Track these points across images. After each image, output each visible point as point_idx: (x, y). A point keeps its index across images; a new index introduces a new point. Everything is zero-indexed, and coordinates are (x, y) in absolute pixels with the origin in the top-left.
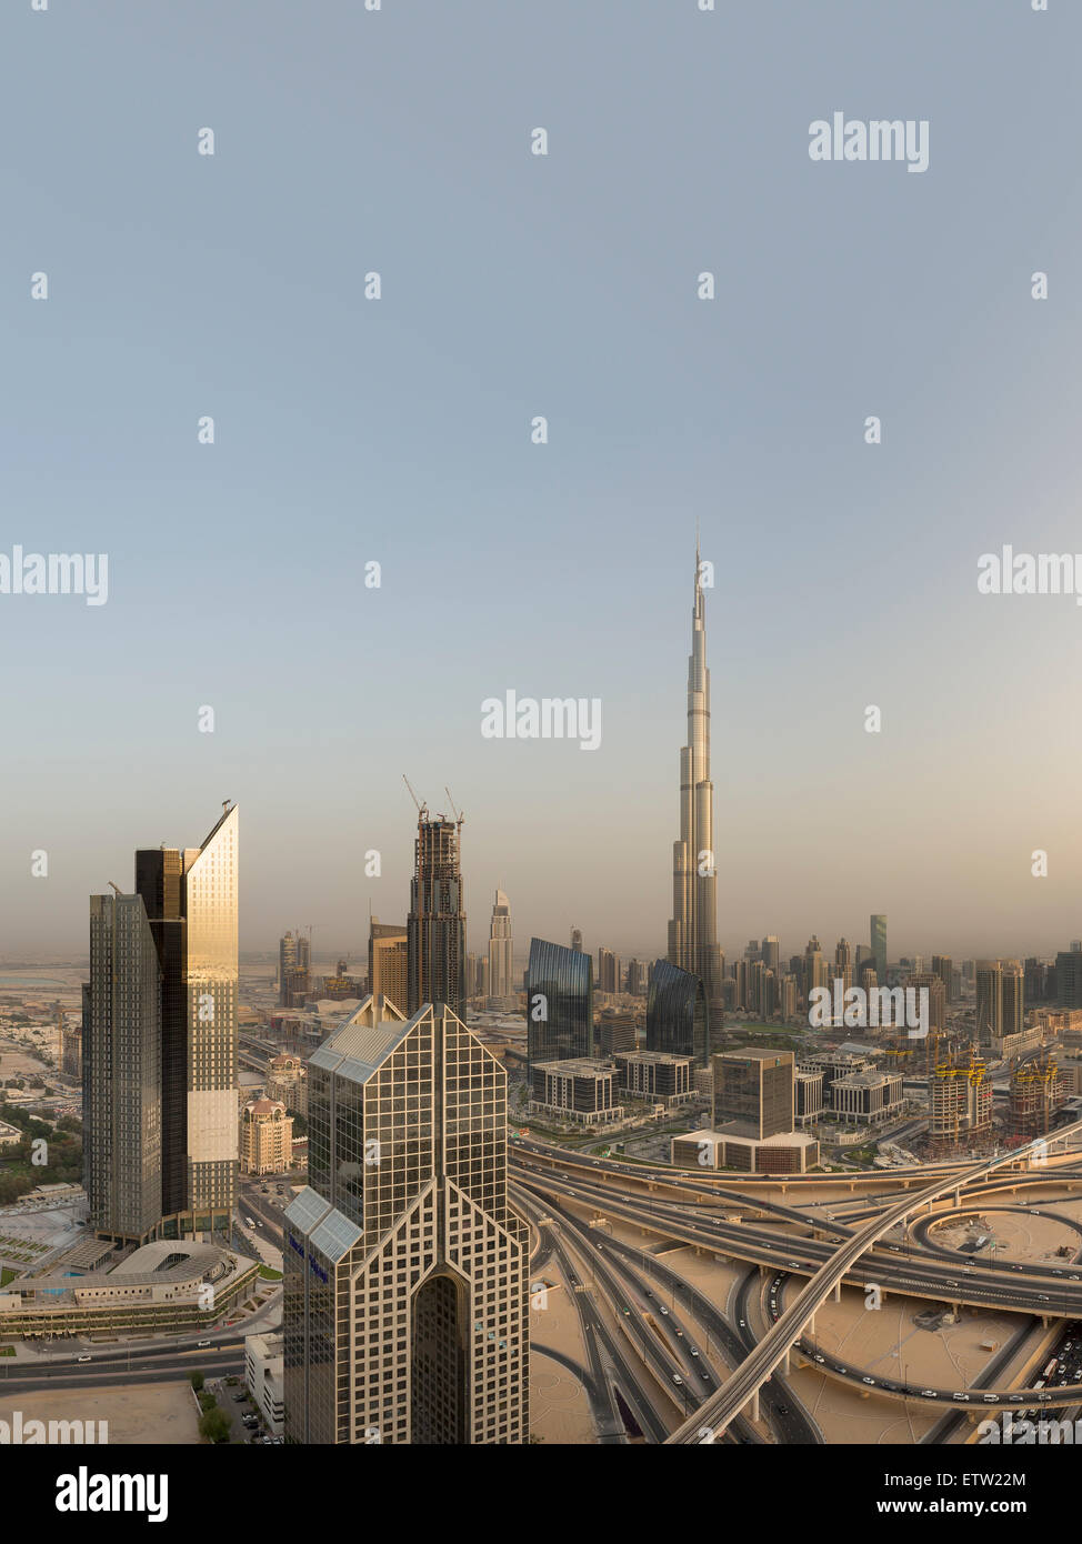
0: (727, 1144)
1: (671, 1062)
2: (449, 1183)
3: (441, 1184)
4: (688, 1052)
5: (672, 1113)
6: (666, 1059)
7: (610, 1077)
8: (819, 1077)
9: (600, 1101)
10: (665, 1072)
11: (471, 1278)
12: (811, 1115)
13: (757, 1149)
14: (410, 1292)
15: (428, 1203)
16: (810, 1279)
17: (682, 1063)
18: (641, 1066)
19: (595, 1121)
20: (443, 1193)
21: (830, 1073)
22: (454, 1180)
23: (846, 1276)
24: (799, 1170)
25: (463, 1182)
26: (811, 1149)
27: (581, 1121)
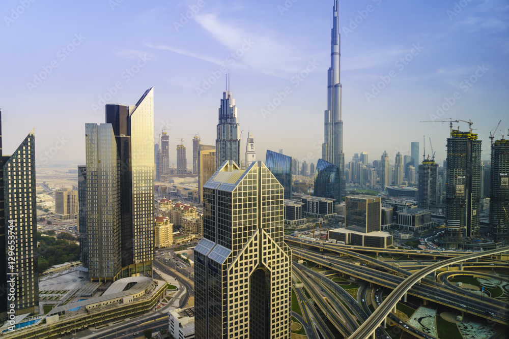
0: (352, 234)
1: (326, 201)
2: (263, 231)
3: (260, 232)
4: (332, 197)
5: (326, 222)
6: (323, 200)
7: (301, 206)
8: (391, 209)
9: (297, 216)
10: (323, 205)
11: (271, 270)
12: (387, 225)
13: (365, 237)
14: (249, 275)
15: (256, 239)
16: (393, 290)
17: (330, 201)
18: (313, 202)
19: (295, 224)
20: (261, 235)
21: (396, 208)
22: (265, 230)
23: (409, 291)
24: (383, 247)
25: (268, 231)
26: (389, 238)
27: (289, 224)
